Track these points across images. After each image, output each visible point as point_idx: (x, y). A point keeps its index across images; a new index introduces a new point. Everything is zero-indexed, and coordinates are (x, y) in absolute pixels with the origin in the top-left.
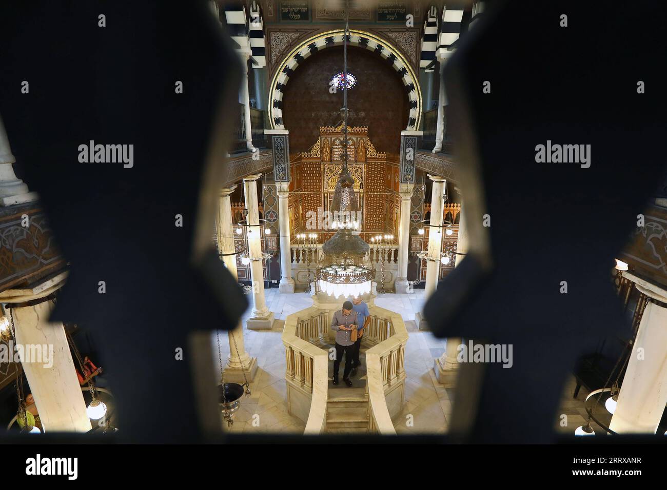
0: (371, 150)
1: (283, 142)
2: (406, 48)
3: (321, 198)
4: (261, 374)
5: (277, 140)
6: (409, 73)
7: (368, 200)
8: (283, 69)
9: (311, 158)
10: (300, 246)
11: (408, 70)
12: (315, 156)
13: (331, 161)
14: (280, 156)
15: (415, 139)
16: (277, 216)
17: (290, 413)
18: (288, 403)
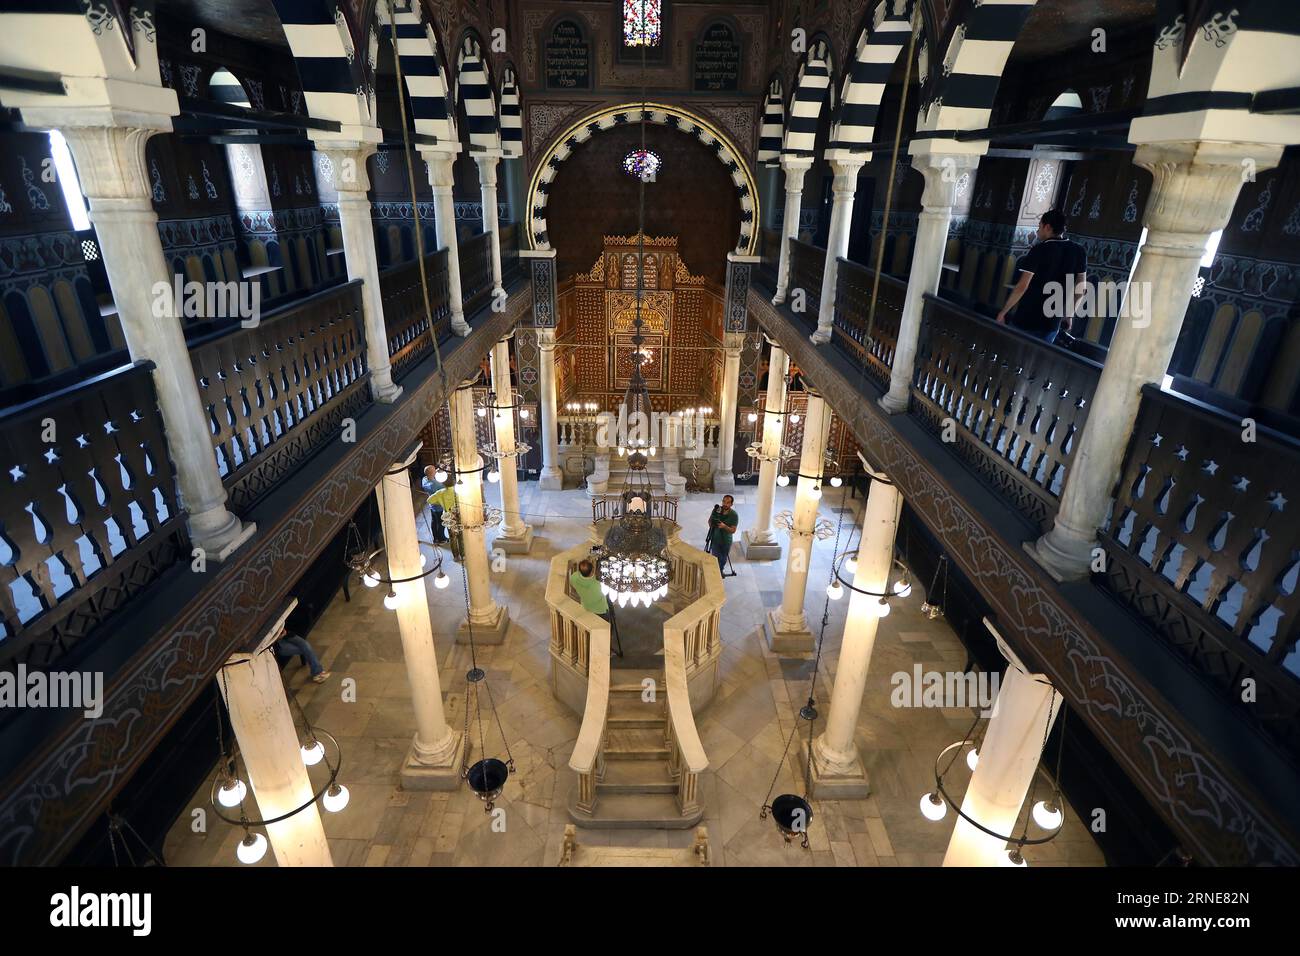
0: (682, 271)
1: (548, 269)
2: (736, 131)
4: (515, 631)
5: (539, 266)
6: (742, 170)
8: (548, 161)
9: (590, 282)
10: (572, 419)
11: (739, 165)
12: (596, 280)
13: (621, 287)
14: (542, 289)
15: (748, 268)
16: (537, 376)
17: (556, 697)
18: (552, 680)
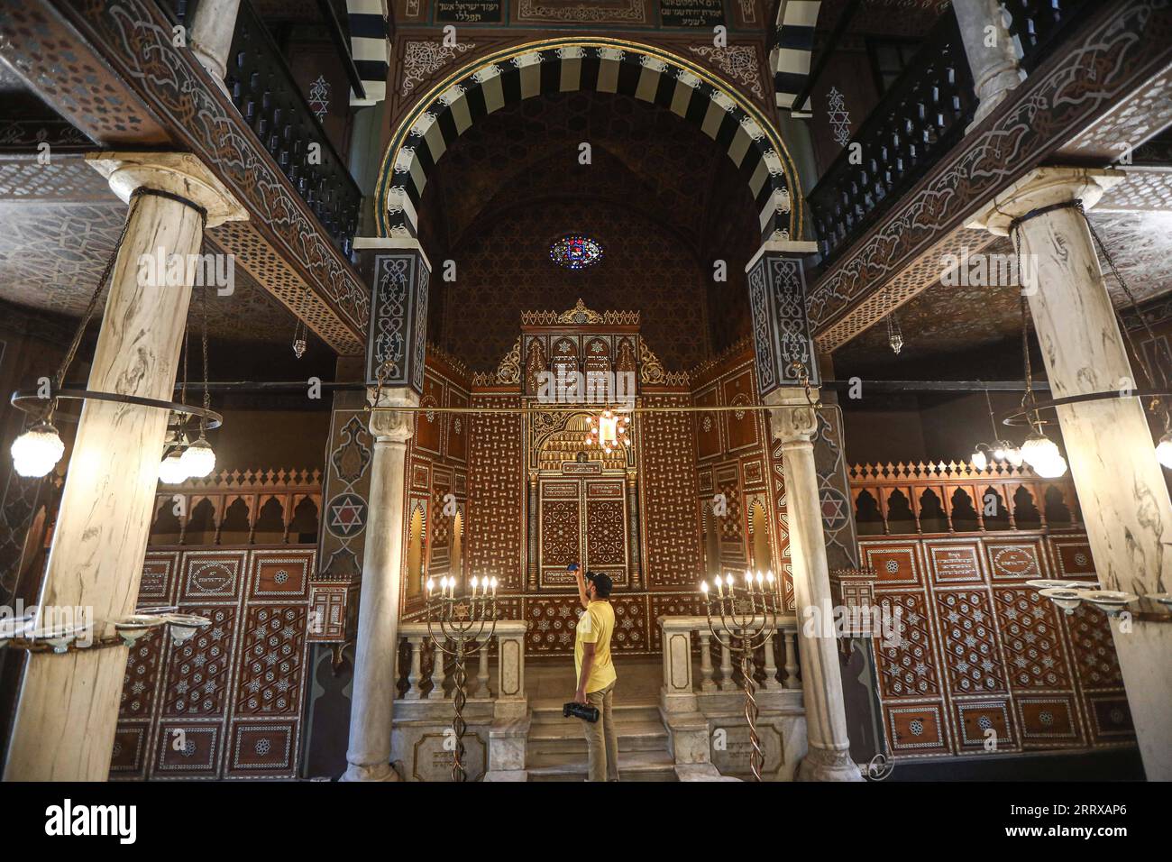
0: (652, 366)
1: (407, 273)
3: (520, 491)
5: (389, 265)
7: (651, 496)
8: (428, 105)
9: (497, 386)
10: (436, 627)
11: (747, 111)
12: (507, 382)
14: (391, 309)
15: (797, 264)
16: (364, 515)
